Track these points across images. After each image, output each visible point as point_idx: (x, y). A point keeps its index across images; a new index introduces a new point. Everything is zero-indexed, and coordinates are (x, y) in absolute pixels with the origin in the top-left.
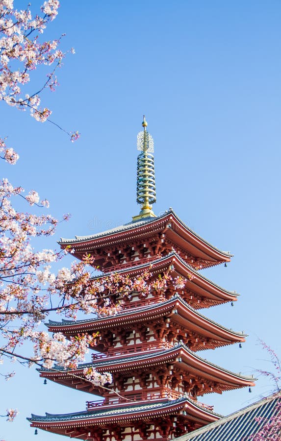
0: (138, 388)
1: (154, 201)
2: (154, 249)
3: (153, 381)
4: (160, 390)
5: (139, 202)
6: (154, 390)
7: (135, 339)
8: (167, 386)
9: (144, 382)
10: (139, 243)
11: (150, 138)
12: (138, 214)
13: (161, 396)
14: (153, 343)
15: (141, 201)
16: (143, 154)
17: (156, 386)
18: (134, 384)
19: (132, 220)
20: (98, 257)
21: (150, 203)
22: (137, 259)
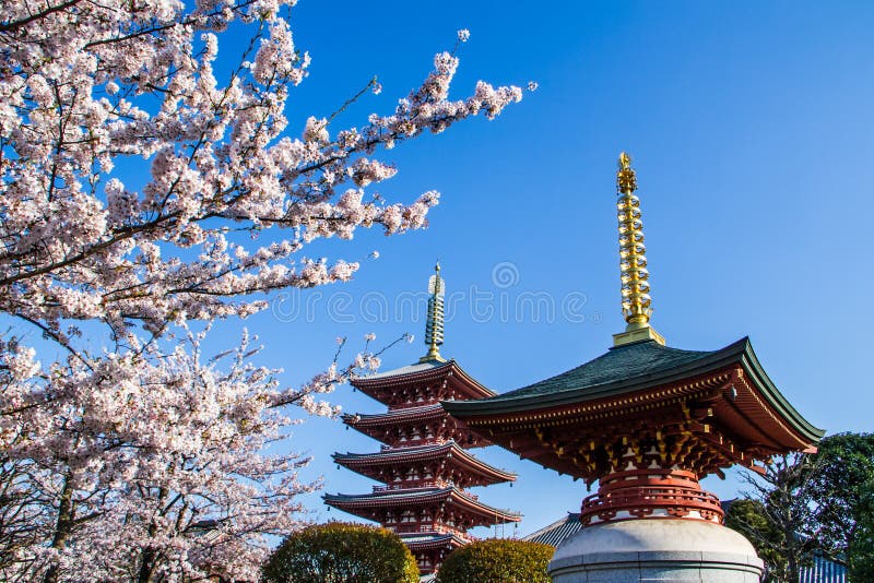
0: (413, 520)
1: (441, 343)
2: (437, 392)
3: (427, 515)
4: (432, 523)
5: (427, 343)
6: (427, 523)
7: (413, 475)
8: (440, 520)
9: (419, 516)
10: (422, 385)
11: (442, 282)
12: (424, 355)
13: (433, 529)
14: (429, 480)
15: (429, 342)
16: (434, 297)
17: (429, 519)
18: (409, 517)
19: (418, 361)
20: (385, 396)
21: (438, 344)
22: (420, 400)
